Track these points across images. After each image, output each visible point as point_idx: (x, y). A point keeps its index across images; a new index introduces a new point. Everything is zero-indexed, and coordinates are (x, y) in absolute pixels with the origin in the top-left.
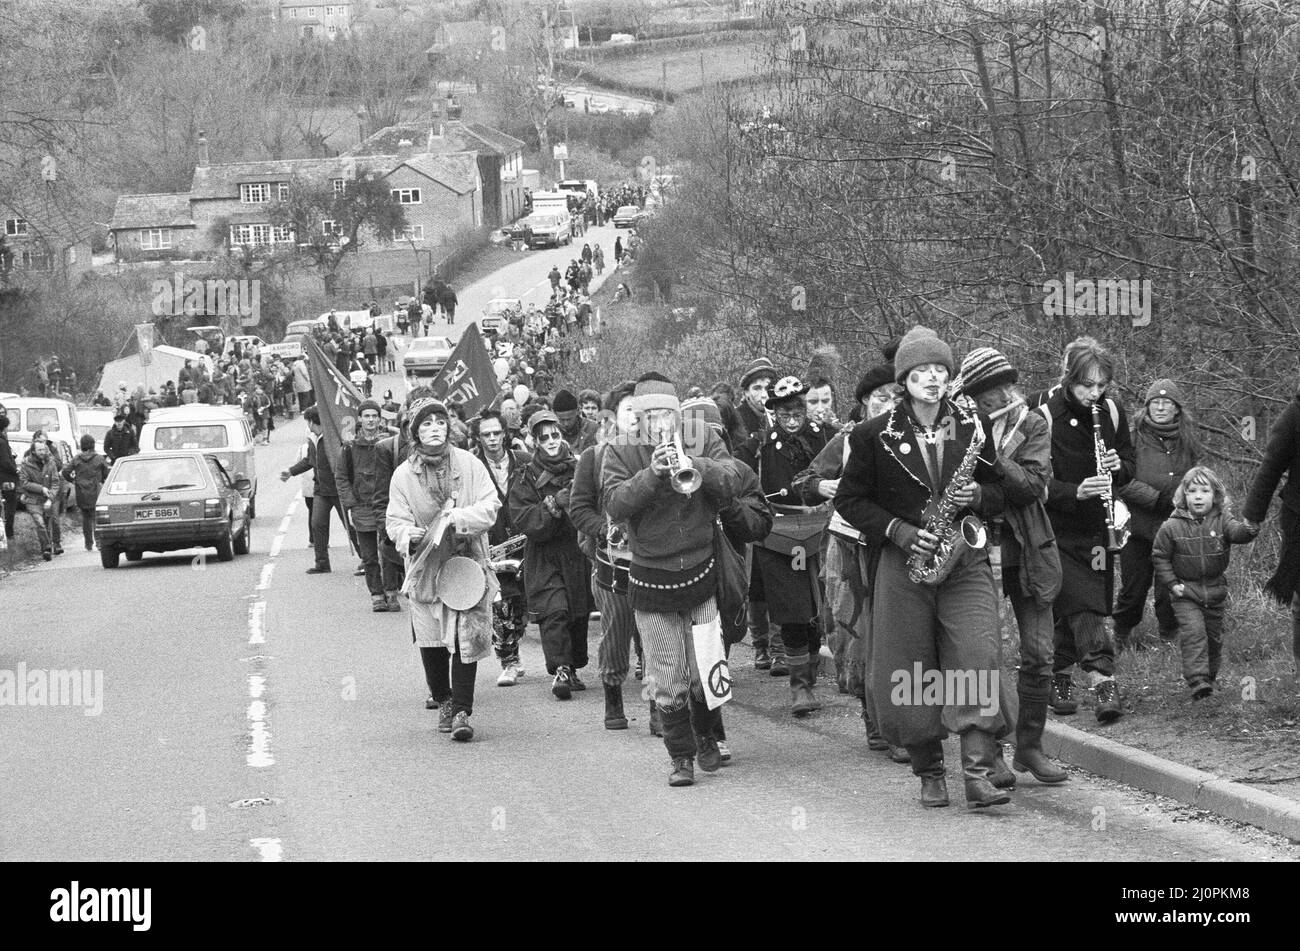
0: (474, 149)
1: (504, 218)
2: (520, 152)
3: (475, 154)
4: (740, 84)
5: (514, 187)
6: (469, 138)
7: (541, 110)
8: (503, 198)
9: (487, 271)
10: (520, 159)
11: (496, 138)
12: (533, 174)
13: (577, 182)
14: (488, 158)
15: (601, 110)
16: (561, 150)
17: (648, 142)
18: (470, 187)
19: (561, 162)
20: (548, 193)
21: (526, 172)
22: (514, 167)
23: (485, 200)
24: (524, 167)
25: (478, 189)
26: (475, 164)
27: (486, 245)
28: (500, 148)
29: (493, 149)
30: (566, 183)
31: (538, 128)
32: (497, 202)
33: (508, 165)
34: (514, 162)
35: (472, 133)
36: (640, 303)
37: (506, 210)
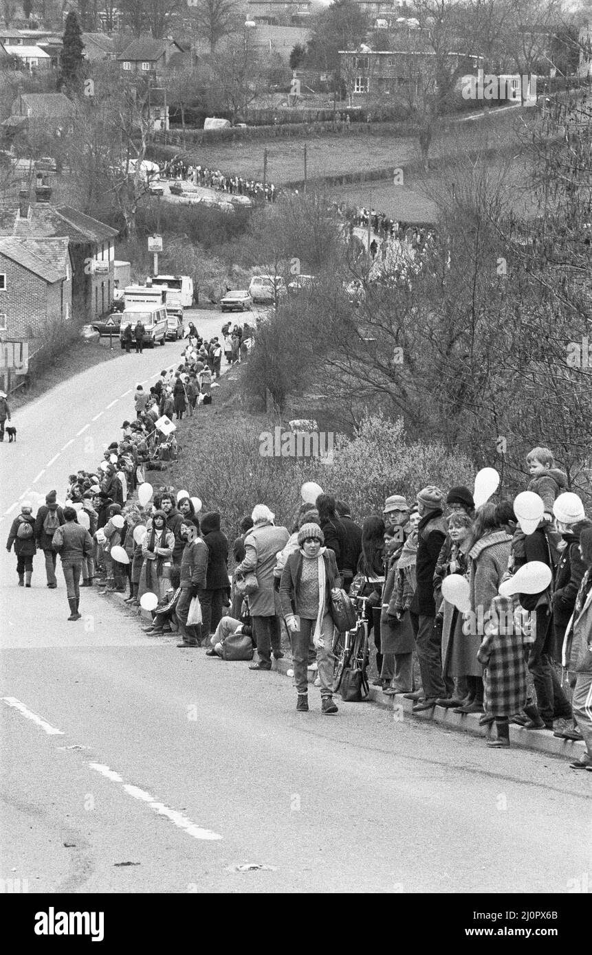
0: (64, 235)
1: (93, 313)
2: (112, 242)
3: (66, 240)
4: (344, 180)
5: (106, 278)
6: (59, 222)
7: (132, 197)
8: (94, 290)
9: (78, 370)
10: (112, 249)
11: (88, 225)
12: (124, 266)
13: (171, 278)
14: (78, 246)
15: (192, 200)
16: (155, 242)
17: (245, 238)
18: (60, 276)
19: (156, 255)
20: (141, 287)
21: (117, 263)
22: (106, 257)
23: (74, 292)
24: (116, 259)
25: (68, 279)
26: (66, 250)
27: (78, 340)
28: (92, 235)
29: (84, 236)
30: (160, 277)
31: (126, 216)
32: (87, 293)
33: (100, 255)
34: (106, 252)
35: (63, 218)
36: (250, 411)
37: (95, 303)
